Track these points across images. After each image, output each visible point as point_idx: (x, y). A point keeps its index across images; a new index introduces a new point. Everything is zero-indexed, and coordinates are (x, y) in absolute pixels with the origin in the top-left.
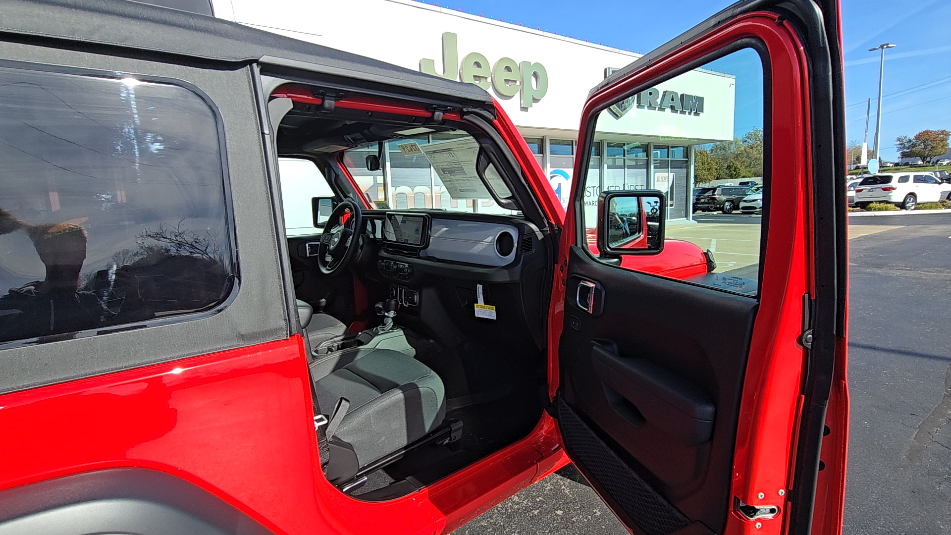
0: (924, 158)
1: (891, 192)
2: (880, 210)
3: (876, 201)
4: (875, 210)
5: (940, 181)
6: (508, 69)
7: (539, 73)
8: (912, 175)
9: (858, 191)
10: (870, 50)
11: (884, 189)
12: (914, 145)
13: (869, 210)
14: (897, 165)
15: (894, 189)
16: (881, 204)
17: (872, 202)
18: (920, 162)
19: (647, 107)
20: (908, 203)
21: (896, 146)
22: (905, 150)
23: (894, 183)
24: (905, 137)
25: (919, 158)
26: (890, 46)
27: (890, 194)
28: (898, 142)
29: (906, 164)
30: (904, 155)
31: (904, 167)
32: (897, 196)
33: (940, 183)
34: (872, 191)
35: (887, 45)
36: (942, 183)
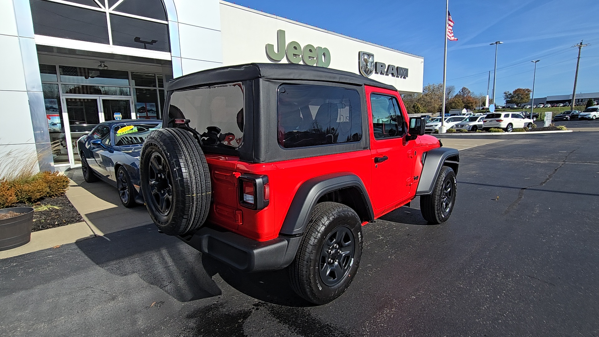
0: (517, 104)
1: (501, 123)
2: (495, 132)
3: (493, 127)
4: (493, 132)
5: (524, 117)
6: (310, 51)
7: (326, 54)
8: (510, 113)
9: (484, 122)
10: (491, 45)
11: (497, 121)
12: (513, 97)
13: (490, 132)
14: (503, 107)
15: (502, 121)
16: (496, 129)
17: (491, 128)
18: (515, 107)
19: (380, 73)
20: (509, 128)
21: (503, 97)
22: (508, 99)
23: (502, 118)
24: (508, 92)
25: (515, 104)
26: (500, 43)
27: (500, 124)
28: (505, 95)
29: (509, 107)
30: (508, 102)
31: (507, 109)
32: (504, 125)
33: (524, 118)
34: (491, 122)
35: (499, 42)
36: (525, 118)
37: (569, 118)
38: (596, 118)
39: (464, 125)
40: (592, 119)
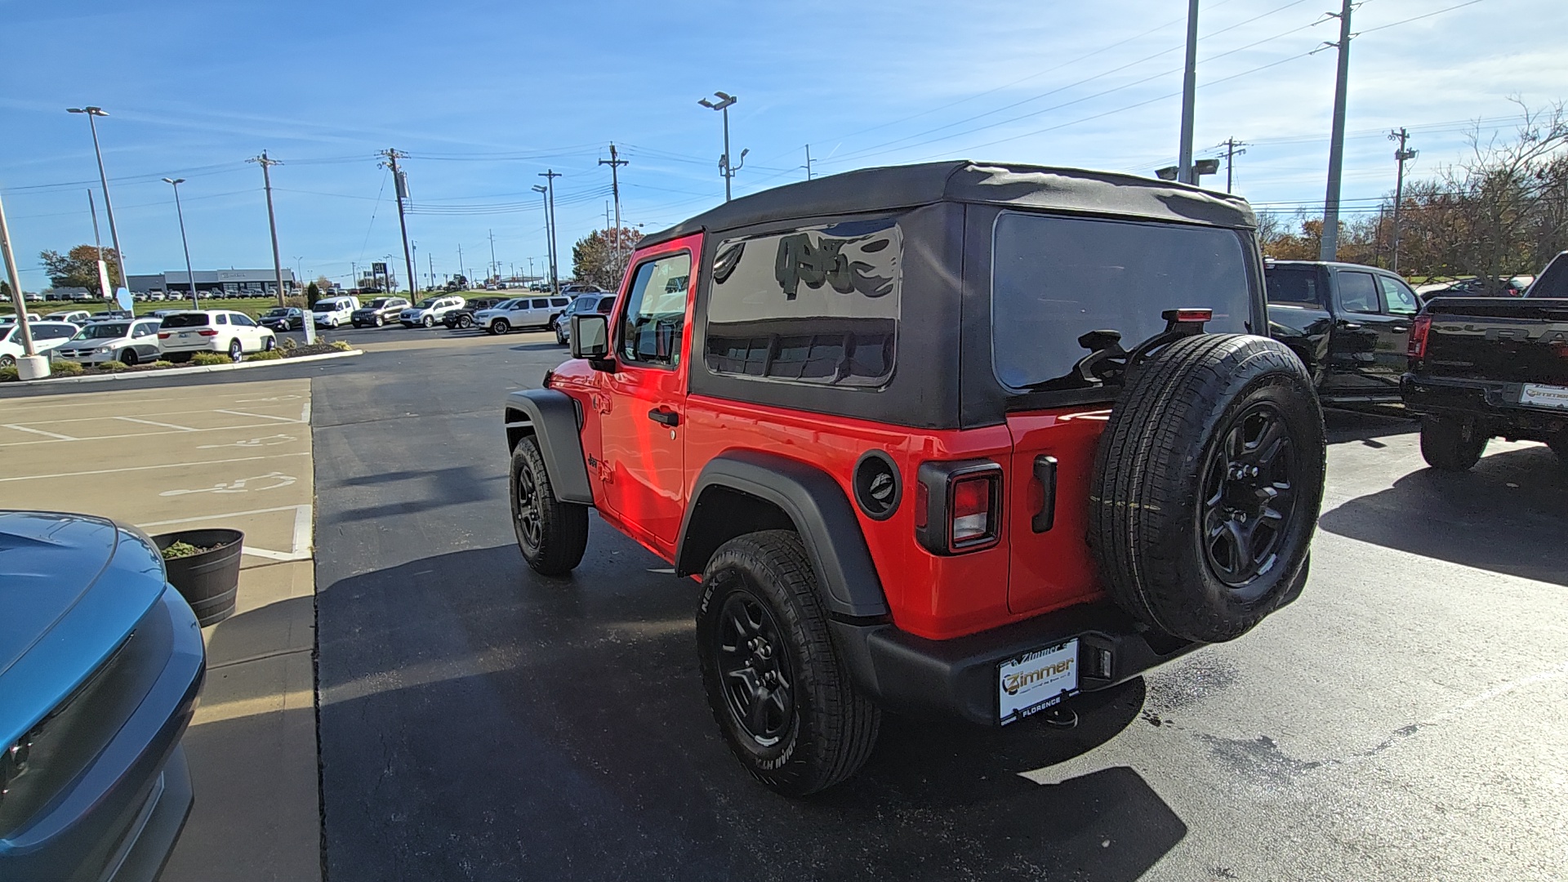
0: (93, 290)
1: (213, 338)
2: (212, 363)
3: (201, 351)
4: (207, 364)
5: (256, 324)
8: (227, 313)
9: (161, 337)
10: (70, 111)
11: (202, 334)
12: (70, 268)
13: (198, 363)
15: (215, 333)
16: (210, 355)
17: (195, 352)
18: (87, 296)
20: (235, 352)
21: (41, 266)
22: (59, 274)
23: (213, 325)
24: (54, 253)
25: (85, 289)
26: (100, 112)
27: (212, 341)
28: (44, 261)
29: (66, 297)
30: (58, 282)
32: (222, 343)
34: (186, 336)
35: (97, 110)
36: (259, 325)
37: (287, 324)
38: (340, 325)
39: (93, 349)
40: (333, 327)
